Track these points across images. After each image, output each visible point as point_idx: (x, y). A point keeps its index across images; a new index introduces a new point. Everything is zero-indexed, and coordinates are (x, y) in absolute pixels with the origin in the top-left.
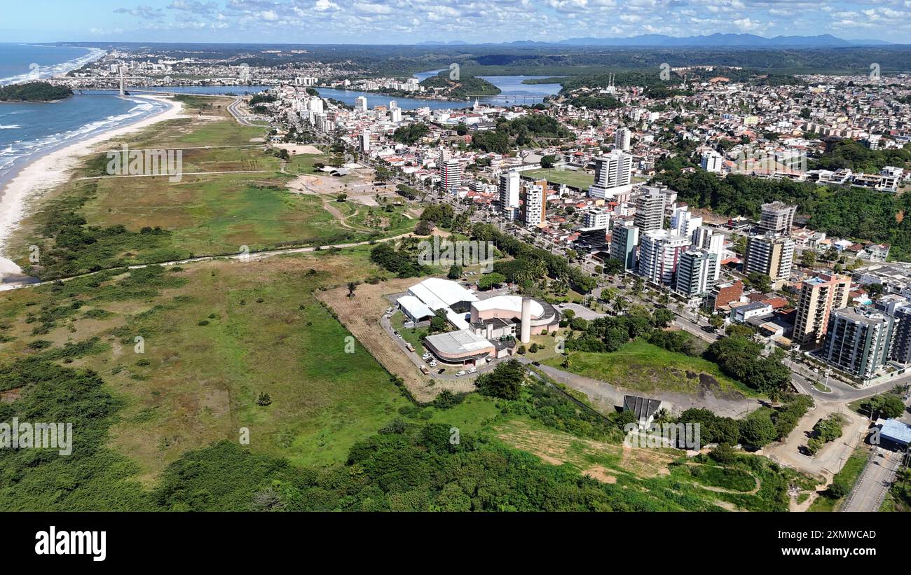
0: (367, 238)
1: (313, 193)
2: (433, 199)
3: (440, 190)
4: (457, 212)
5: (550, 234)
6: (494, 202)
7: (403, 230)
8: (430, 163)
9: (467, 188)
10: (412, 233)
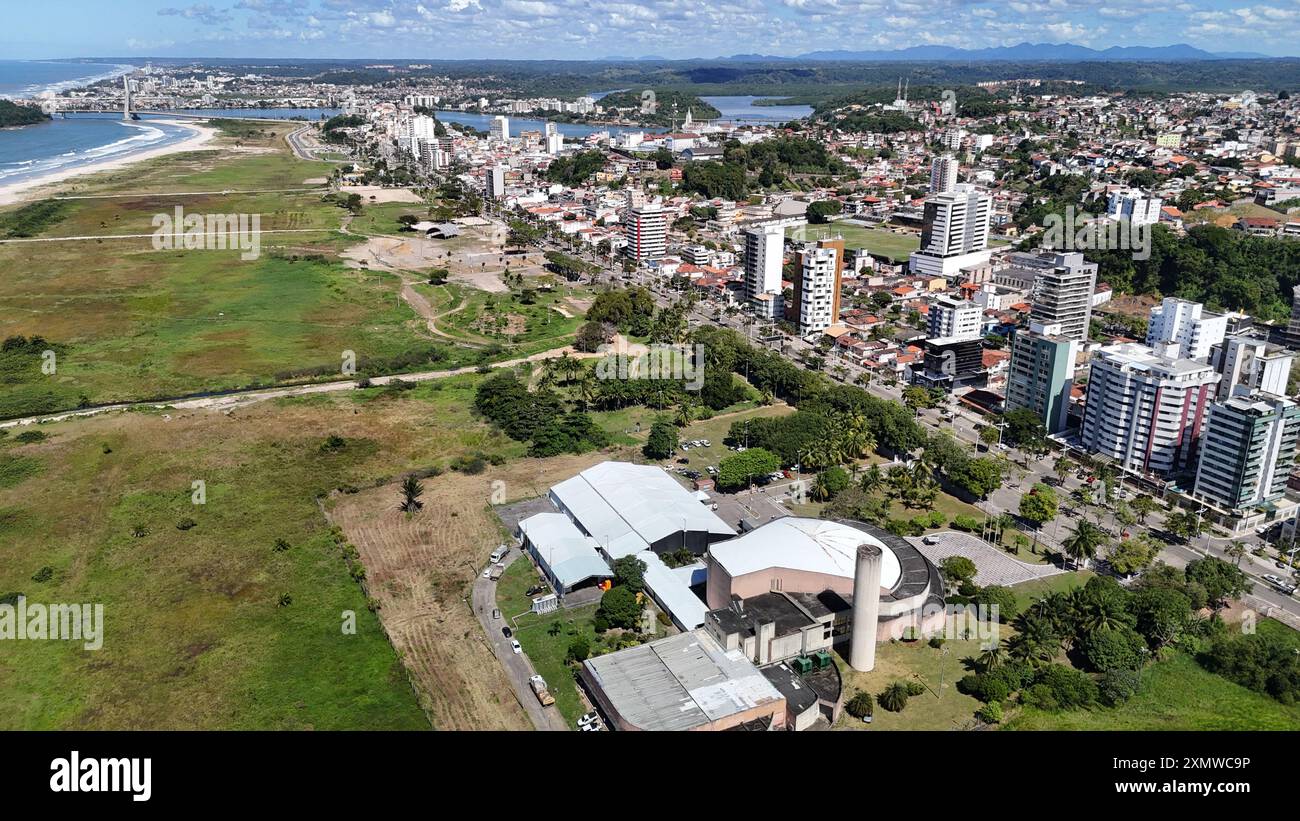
0: (474, 358)
1: (387, 269)
2: (613, 279)
3: (627, 263)
4: (661, 305)
5: (855, 349)
6: (733, 285)
7: (550, 341)
8: (608, 214)
9: (678, 259)
10: (569, 349)
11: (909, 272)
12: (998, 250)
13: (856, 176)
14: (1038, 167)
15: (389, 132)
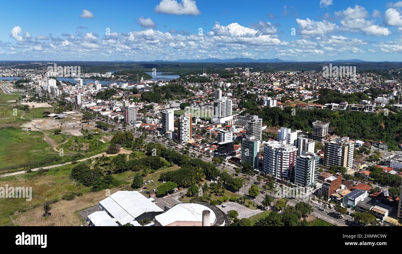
0: (71, 159)
1: (38, 130)
2: (119, 129)
3: (124, 124)
4: (136, 137)
5: (197, 147)
6: (159, 129)
7: (98, 151)
8: (117, 109)
9: (141, 122)
10: (105, 153)
11: (211, 123)
12: (235, 115)
13: (194, 95)
14: (243, 92)
15: (40, 84)
